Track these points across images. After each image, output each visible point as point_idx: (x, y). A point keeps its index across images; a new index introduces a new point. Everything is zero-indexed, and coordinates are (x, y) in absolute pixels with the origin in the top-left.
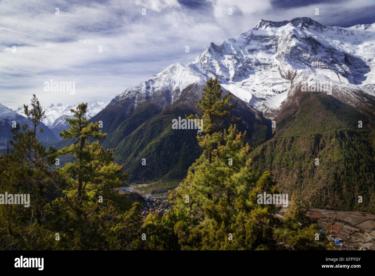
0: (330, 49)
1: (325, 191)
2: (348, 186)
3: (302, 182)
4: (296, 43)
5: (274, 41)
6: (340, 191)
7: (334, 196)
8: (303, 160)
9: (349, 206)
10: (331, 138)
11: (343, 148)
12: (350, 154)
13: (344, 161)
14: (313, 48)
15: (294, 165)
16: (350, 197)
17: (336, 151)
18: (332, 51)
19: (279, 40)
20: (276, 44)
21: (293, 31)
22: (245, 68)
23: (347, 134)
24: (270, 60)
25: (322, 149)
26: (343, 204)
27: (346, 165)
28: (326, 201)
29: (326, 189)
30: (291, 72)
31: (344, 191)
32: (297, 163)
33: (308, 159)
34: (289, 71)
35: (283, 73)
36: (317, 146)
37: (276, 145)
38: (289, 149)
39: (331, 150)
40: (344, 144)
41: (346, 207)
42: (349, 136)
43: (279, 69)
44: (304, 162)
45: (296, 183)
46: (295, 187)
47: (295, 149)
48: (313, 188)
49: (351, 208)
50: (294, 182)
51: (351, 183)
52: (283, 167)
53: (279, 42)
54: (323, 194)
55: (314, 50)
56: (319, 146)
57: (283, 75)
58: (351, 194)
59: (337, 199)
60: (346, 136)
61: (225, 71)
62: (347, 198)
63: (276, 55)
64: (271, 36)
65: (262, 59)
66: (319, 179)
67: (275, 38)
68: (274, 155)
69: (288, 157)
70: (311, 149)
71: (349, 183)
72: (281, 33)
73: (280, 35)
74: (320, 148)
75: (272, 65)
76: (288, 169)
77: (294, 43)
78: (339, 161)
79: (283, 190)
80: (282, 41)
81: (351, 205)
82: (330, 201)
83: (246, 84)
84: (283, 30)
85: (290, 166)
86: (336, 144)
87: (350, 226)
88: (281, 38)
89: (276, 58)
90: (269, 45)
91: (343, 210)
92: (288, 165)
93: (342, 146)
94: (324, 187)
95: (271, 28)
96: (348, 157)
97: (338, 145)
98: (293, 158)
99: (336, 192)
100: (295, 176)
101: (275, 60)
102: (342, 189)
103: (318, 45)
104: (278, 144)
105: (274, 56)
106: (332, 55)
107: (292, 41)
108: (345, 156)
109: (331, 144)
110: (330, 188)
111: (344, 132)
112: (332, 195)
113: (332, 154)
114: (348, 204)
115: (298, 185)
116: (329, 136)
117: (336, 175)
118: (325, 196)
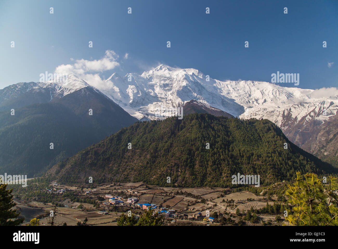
0: (212, 94)
1: (176, 167)
2: (201, 162)
3: (154, 162)
4: (186, 84)
5: (170, 81)
6: (192, 167)
7: (185, 172)
8: (161, 141)
9: (199, 182)
10: (192, 119)
11: (201, 128)
12: (208, 134)
13: (200, 139)
14: (199, 90)
15: (151, 146)
16: (202, 172)
17: (195, 130)
18: (213, 95)
19: (174, 81)
20: (172, 84)
21: (184, 75)
22: (144, 98)
23: (207, 117)
24: (166, 95)
25: (181, 130)
26: (194, 179)
27: (202, 142)
28: (175, 178)
29: (177, 166)
30: (180, 104)
31: (197, 167)
32: (154, 144)
33: (166, 139)
34: (179, 103)
35: (174, 105)
36: (177, 127)
37: (138, 129)
38: (149, 132)
39: (190, 130)
40: (203, 124)
41: (196, 183)
42: (209, 119)
43: (172, 102)
44: (162, 143)
45: (148, 163)
46: (145, 168)
47: (155, 132)
48: (164, 167)
49: (201, 184)
50: (145, 163)
51: (205, 159)
52: (138, 149)
53: (174, 82)
54: (174, 172)
55: (200, 91)
56: (179, 127)
57: (174, 106)
58: (203, 169)
59: (187, 176)
60: (207, 119)
61: (124, 97)
62: (198, 173)
63: (171, 92)
64: (168, 77)
65: (159, 93)
66: (172, 157)
67: (171, 79)
68: (132, 138)
69: (146, 139)
70: (171, 129)
71: (203, 158)
72: (176, 76)
73: (175, 77)
74: (180, 129)
75: (167, 100)
76: (143, 150)
77: (184, 83)
78: (196, 139)
79: (130, 172)
80: (176, 82)
81: (202, 181)
82: (180, 178)
83: (142, 110)
84: (178, 74)
85: (145, 147)
86: (195, 124)
87: (192, 197)
88: (176, 79)
89: (171, 94)
90: (166, 84)
91: (191, 187)
92: (143, 146)
93: (201, 127)
94: (176, 164)
95: (168, 71)
96: (205, 136)
97: (197, 125)
98: (150, 140)
99: (188, 168)
100: (148, 156)
101: (170, 95)
102: (194, 165)
103: (203, 89)
104: (140, 129)
105: (169, 93)
106: (213, 98)
107: (184, 82)
108: (202, 134)
109: (191, 124)
110: (182, 164)
111: (205, 116)
112: (183, 172)
113: (190, 133)
114: (199, 180)
115: (149, 165)
116: (190, 118)
117: (190, 150)
118: (175, 173)
